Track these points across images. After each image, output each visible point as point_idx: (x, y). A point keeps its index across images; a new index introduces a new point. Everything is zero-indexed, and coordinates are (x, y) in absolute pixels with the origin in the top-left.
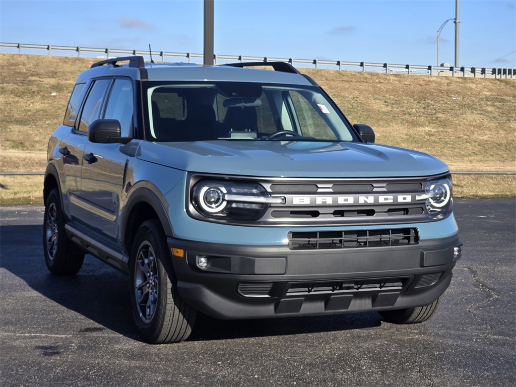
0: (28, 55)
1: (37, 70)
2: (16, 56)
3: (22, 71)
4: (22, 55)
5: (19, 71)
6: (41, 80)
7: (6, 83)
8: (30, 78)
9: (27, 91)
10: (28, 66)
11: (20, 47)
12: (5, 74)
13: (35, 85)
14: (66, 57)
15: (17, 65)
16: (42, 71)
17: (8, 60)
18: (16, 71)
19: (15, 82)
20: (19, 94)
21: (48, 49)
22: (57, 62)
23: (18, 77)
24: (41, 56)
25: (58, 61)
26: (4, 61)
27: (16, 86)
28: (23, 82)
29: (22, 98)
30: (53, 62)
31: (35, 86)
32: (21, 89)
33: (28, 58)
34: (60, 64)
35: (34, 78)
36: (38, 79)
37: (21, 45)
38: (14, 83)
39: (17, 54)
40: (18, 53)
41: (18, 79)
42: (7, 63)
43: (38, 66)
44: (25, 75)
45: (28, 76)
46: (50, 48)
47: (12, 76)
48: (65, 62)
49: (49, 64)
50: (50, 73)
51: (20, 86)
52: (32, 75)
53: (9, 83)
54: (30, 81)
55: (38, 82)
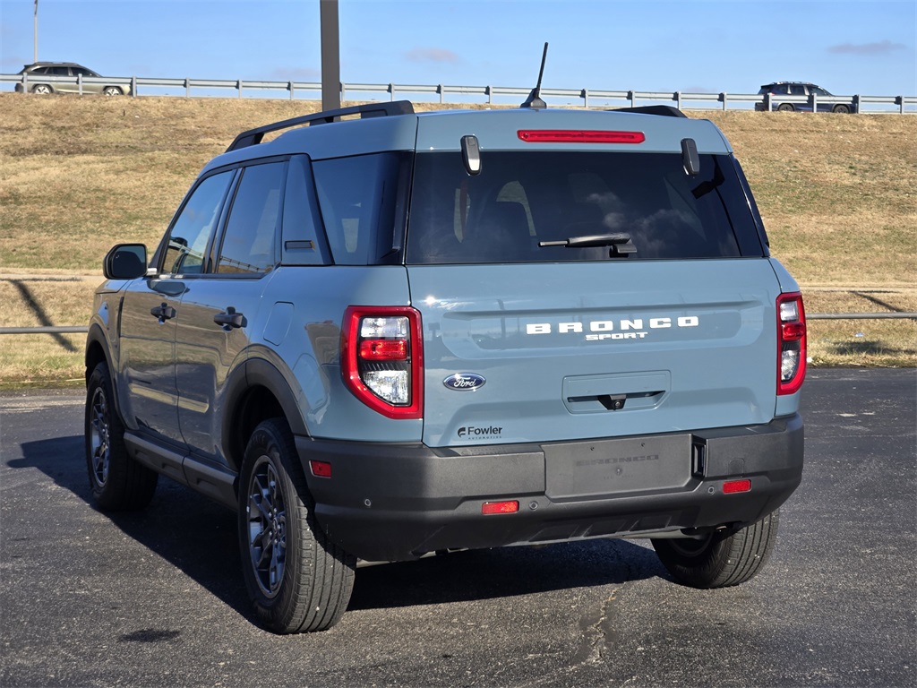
0: (200, 99)
1: (215, 125)
2: (180, 101)
3: (188, 128)
4: (190, 100)
5: (183, 128)
6: (221, 142)
7: (160, 150)
8: (202, 140)
9: (194, 164)
10: (200, 118)
11: (188, 85)
12: (158, 135)
13: (208, 151)
14: (268, 101)
15: (179, 117)
16: (225, 127)
17: (166, 109)
18: (178, 127)
19: (176, 147)
20: (179, 169)
21: (237, 87)
22: (251, 110)
23: (180, 139)
24: (223, 99)
25: (253, 107)
26: (158, 110)
27: (176, 155)
28: (188, 148)
29: (184, 176)
30: (244, 110)
31: (208, 154)
32: (185, 159)
33: (201, 104)
34: (256, 113)
35: (209, 140)
36: (216, 141)
37: (189, 82)
38: (173, 150)
39: (182, 98)
40: (184, 96)
41: (180, 142)
42: (163, 114)
43: (216, 118)
44: (193, 135)
45: (198, 137)
46: (240, 86)
47: (170, 138)
48: (266, 110)
49: (237, 114)
50: (237, 129)
51: (183, 154)
52: (206, 134)
53: (164, 150)
54: (201, 145)
55: (215, 146)
